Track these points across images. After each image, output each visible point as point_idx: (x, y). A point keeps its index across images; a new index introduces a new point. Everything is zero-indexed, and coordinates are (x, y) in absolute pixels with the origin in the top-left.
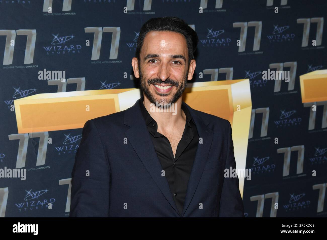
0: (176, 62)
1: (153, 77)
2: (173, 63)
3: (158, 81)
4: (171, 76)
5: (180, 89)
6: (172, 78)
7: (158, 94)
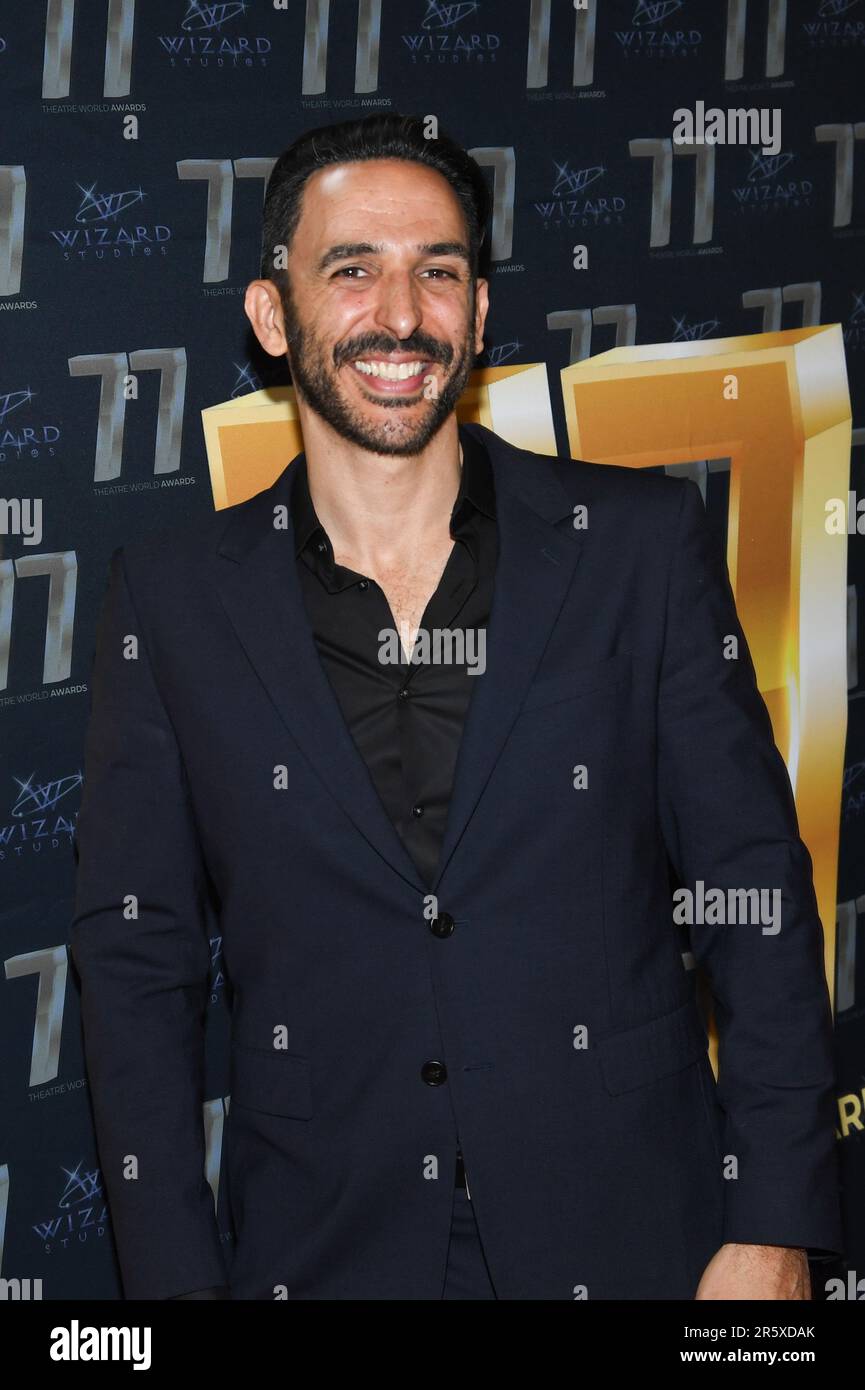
0: (437, 273)
1: (358, 330)
2: (426, 275)
3: (380, 343)
4: (425, 320)
5: (457, 372)
6: (430, 329)
7: (376, 401)
